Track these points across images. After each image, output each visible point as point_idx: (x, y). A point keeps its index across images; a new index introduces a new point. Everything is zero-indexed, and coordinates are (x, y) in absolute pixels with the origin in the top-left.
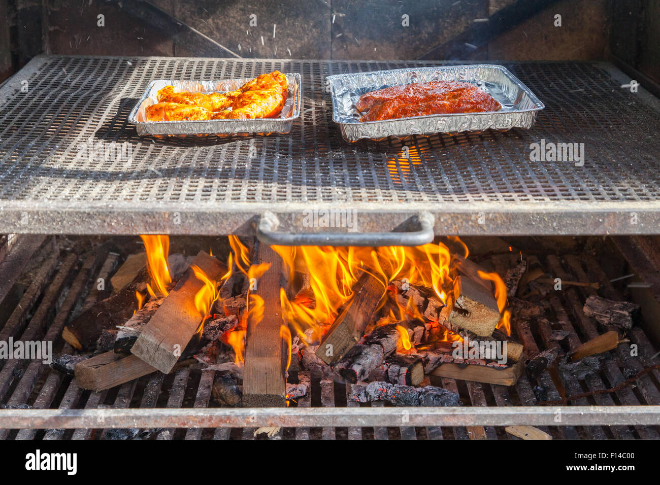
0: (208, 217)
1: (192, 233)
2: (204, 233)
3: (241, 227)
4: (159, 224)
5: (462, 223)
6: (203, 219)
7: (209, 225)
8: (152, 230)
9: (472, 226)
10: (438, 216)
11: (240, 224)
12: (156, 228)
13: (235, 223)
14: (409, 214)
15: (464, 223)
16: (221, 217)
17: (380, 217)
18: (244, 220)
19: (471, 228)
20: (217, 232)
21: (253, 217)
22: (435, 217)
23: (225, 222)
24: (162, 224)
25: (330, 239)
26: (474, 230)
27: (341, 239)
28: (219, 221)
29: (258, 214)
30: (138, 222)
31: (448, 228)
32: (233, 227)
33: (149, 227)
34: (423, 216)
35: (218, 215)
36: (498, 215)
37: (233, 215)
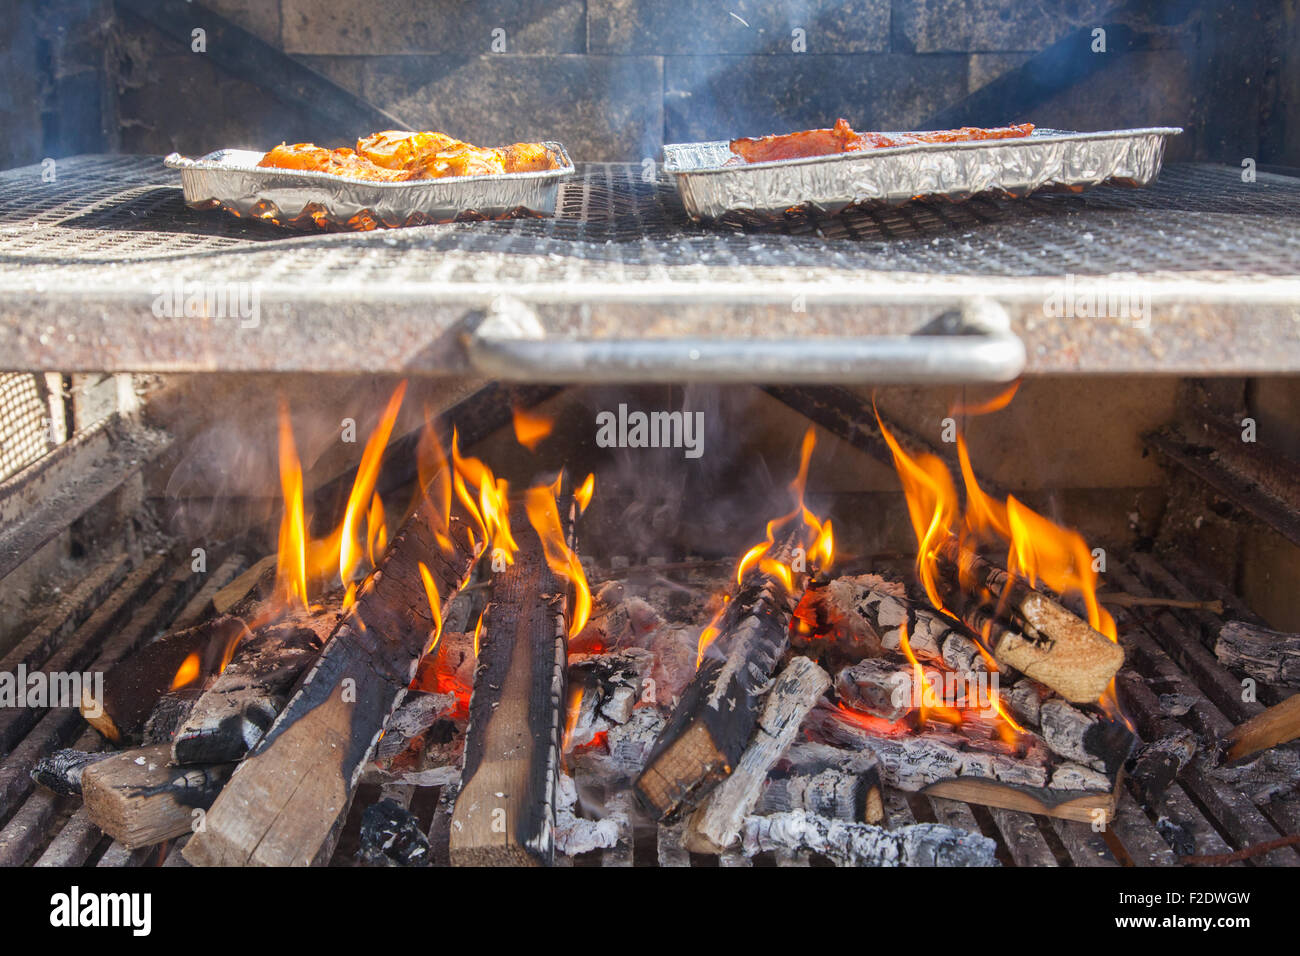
0: (330, 315)
1: (281, 365)
2: (317, 367)
3: (431, 348)
4: (183, 340)
5: (1090, 333)
6: (314, 324)
7: (332, 343)
8: (161, 359)
9: (1121, 345)
10: (1018, 313)
11: (427, 339)
12: (173, 351)
13: (410, 334)
14: (932, 307)
15: (1097, 335)
16: (367, 318)
17: (845, 316)
18: (438, 327)
19: (1116, 350)
20: (357, 365)
21: (466, 317)
22: (1012, 317)
23: (379, 333)
24: (190, 339)
25: (702, 358)
26: (1125, 357)
27: (739, 356)
28: (363, 329)
29: (478, 306)
30: (119, 332)
31: (1048, 349)
32: (403, 349)
33: (154, 349)
34: (976, 311)
35: (360, 310)
36: (1197, 311)
37: (405, 309)
